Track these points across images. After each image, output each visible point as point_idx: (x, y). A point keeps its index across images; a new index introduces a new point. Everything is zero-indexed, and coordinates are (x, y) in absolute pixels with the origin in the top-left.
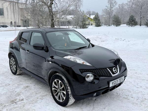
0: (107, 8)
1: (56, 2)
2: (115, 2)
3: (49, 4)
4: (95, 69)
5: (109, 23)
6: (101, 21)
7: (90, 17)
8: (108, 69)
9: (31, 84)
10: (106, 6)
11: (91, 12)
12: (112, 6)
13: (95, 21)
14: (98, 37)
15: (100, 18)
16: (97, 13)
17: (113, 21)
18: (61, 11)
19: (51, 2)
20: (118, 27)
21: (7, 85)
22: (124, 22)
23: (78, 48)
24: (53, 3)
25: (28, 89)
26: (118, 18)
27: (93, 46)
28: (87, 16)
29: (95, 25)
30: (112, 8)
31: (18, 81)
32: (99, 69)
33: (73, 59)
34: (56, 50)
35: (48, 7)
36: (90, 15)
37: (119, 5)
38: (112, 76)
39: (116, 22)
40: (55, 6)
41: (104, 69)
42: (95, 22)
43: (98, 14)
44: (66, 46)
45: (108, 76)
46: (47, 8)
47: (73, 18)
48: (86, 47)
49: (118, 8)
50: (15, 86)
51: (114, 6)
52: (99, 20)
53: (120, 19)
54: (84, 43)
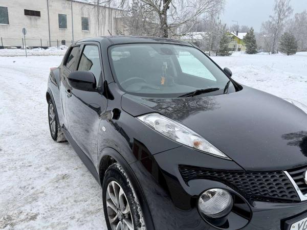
0: (271, 21)
1: (176, 6)
2: (289, 8)
3: (162, 8)
4: (240, 173)
5: (274, 48)
6: (257, 43)
7: (237, 35)
8: (286, 172)
9: (75, 171)
10: (270, 16)
11: (240, 28)
12: (281, 17)
13: (246, 43)
14: (251, 72)
15: (257, 38)
16: (251, 28)
17: (282, 44)
18: (182, 22)
19: (165, 4)
20: (291, 57)
21: (25, 166)
22: (304, 47)
23: (193, 93)
24: (168, 7)
25: (63, 183)
26: (293, 38)
27: (238, 88)
28: (232, 33)
29: (245, 51)
30: (282, 19)
31: (54, 158)
32: (255, 173)
33: (168, 126)
34: (127, 92)
35: (160, 15)
36: (237, 32)
37: (297, 14)
38: (299, 201)
39: (287, 46)
40: (173, 12)
41: (270, 172)
42: (247, 46)
43: (253, 30)
44: (163, 83)
45: (285, 198)
46: (158, 17)
47: (204, 38)
48: (217, 89)
49: (294, 20)
50: (40, 171)
51: (287, 16)
52: (254, 42)
53: (296, 42)
54: (215, 80)
